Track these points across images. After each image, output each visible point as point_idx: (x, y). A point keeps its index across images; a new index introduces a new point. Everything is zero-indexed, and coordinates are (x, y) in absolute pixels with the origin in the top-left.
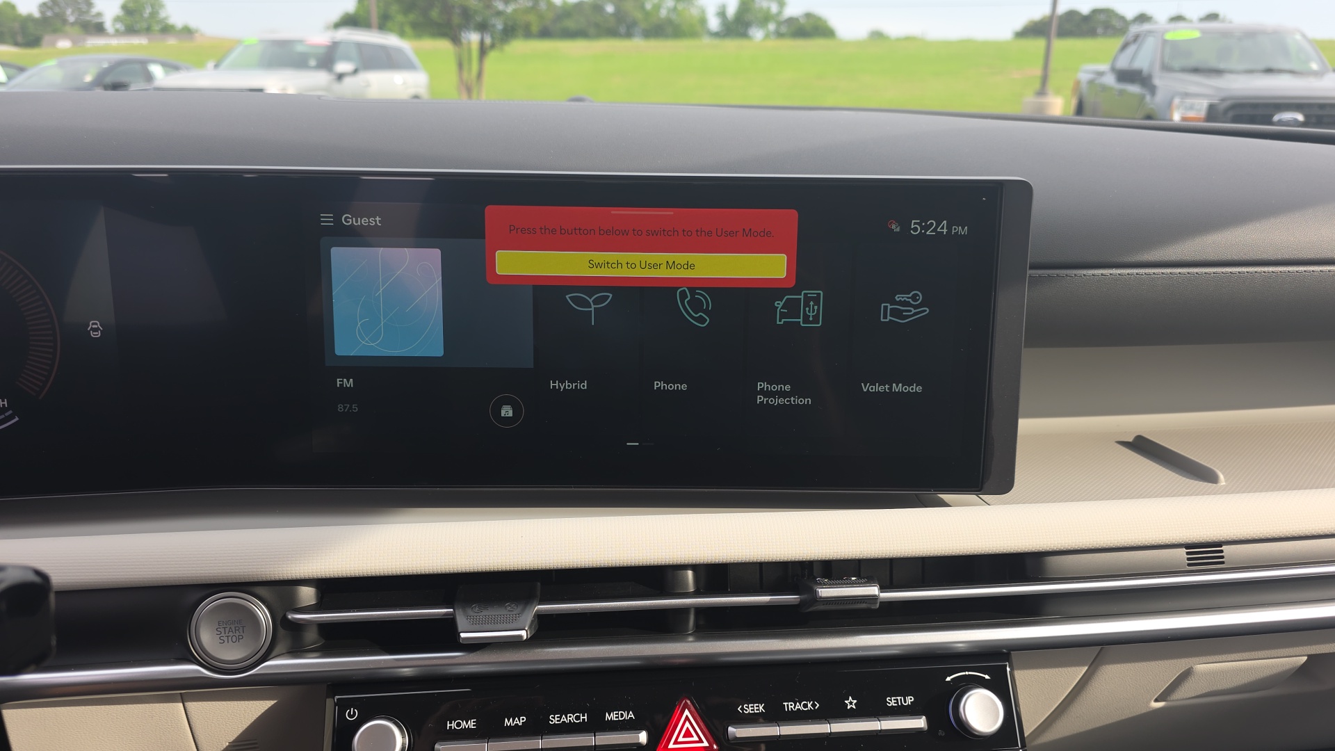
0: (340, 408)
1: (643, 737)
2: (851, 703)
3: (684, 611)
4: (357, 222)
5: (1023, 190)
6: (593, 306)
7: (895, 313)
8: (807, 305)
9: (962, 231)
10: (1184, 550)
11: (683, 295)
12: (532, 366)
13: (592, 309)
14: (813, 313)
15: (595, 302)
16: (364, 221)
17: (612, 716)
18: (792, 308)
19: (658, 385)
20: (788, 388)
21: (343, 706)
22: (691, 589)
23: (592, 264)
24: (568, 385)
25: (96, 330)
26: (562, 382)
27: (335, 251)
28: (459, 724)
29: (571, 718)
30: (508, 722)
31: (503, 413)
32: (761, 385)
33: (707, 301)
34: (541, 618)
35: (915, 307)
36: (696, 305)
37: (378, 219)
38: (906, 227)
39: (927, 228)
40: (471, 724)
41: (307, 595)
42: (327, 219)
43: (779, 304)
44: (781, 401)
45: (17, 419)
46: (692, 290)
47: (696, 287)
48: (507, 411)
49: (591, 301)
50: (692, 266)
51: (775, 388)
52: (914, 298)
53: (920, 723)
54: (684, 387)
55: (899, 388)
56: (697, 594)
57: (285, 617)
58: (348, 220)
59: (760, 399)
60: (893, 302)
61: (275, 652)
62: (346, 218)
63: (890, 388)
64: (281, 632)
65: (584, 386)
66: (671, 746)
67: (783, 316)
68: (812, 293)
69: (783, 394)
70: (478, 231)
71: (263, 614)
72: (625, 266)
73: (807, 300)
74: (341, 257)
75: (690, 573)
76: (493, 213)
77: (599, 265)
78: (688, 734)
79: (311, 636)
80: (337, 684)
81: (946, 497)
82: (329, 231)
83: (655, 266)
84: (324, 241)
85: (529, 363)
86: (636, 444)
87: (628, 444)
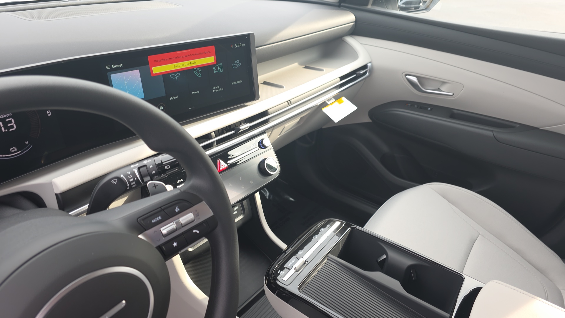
3: (214, 142)
4: (116, 66)
5: (253, 34)
6: (176, 77)
7: (235, 66)
8: (219, 67)
9: (244, 45)
10: (287, 102)
11: (195, 70)
12: (165, 95)
14: (221, 69)
15: (177, 76)
16: (118, 66)
18: (217, 68)
19: (193, 93)
20: (219, 87)
22: (215, 136)
23: (175, 67)
24: (174, 98)
25: (49, 113)
26: (173, 97)
27: (111, 76)
28: (179, 181)
32: (214, 88)
33: (200, 70)
35: (238, 64)
36: (198, 72)
37: (122, 65)
38: (234, 46)
39: (238, 46)
40: (182, 180)
42: (108, 67)
43: (214, 68)
44: (218, 90)
45: (32, 146)
46: (197, 68)
47: (197, 67)
48: (162, 108)
50: (195, 63)
51: (216, 88)
52: (238, 62)
54: (199, 92)
55: (238, 82)
59: (214, 91)
60: (235, 63)
62: (113, 66)
63: (237, 83)
65: (177, 97)
66: (220, 169)
67: (215, 71)
68: (220, 64)
69: (218, 89)
70: (146, 63)
72: (182, 65)
73: (219, 66)
74: (114, 77)
75: (213, 133)
76: (150, 58)
77: (176, 66)
78: (222, 165)
81: (246, 104)
82: (109, 70)
83: (188, 64)
84: (108, 73)
85: (164, 94)
86: (191, 108)
87: (189, 109)
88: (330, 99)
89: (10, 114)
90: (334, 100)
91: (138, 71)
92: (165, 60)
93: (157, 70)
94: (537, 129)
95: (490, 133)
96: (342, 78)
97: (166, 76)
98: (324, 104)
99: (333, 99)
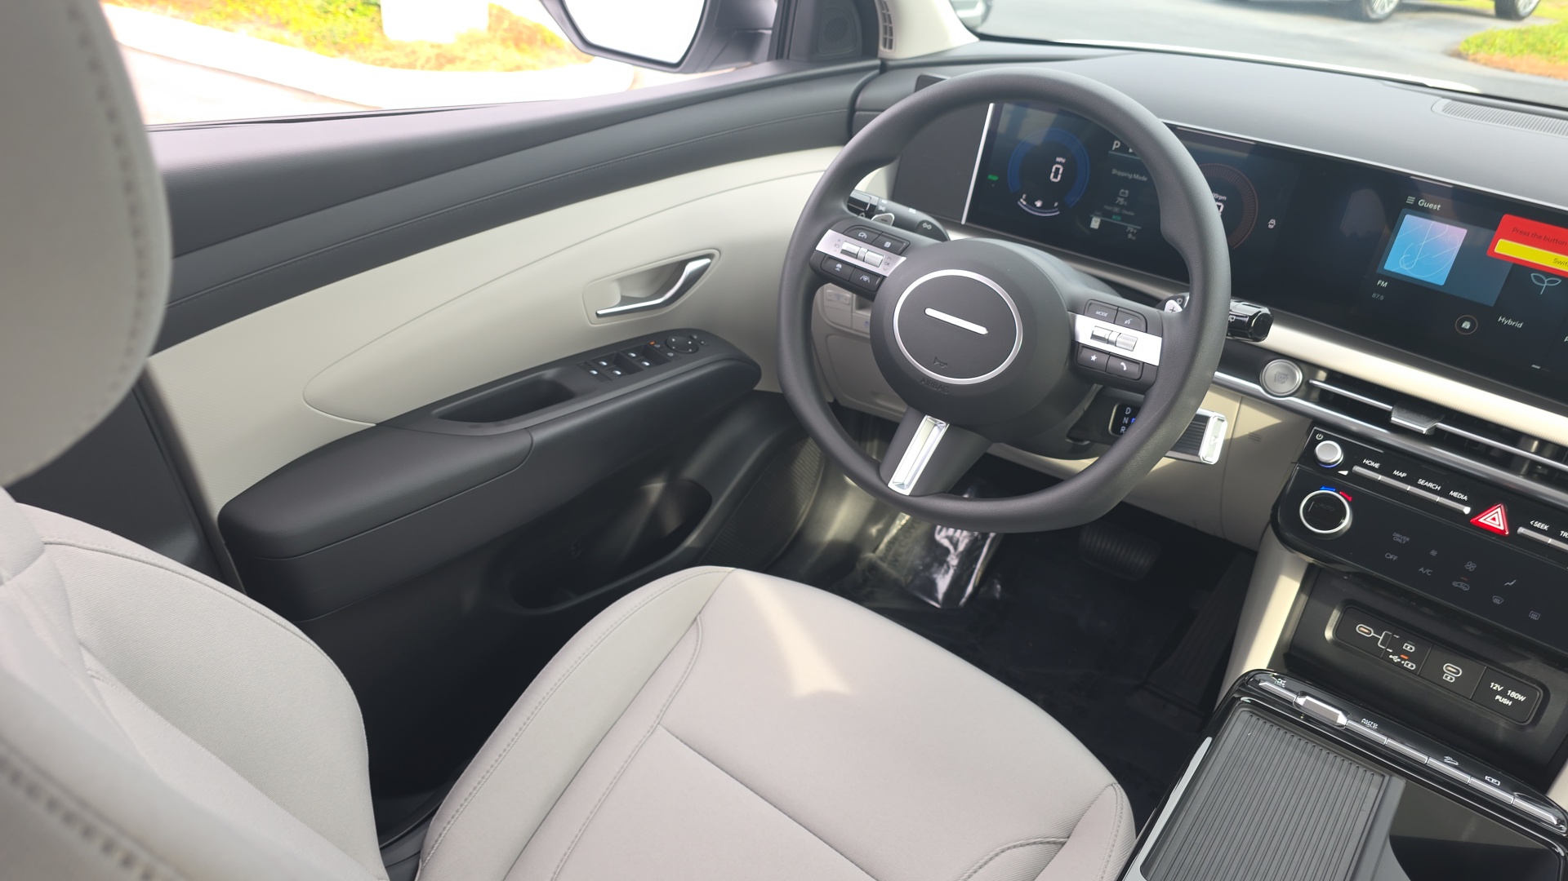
0: (1374, 295)
1: (1467, 510)
3: (1524, 459)
4: (1427, 204)
12: (1493, 305)
13: (1545, 285)
15: (1548, 282)
16: (1431, 206)
17: (1455, 494)
19: (1566, 339)
21: (1317, 432)
22: (1534, 449)
23: (1556, 261)
24: (1510, 322)
25: (1272, 225)
26: (1508, 319)
27: (1408, 217)
28: (1370, 464)
29: (1431, 485)
30: (1395, 473)
31: (1463, 325)
34: (1437, 430)
40: (1377, 465)
41: (1322, 375)
42: (1410, 199)
48: (1466, 325)
49: (1546, 281)
56: (1536, 453)
57: (1308, 382)
58: (1422, 203)
61: (1296, 395)
62: (1422, 201)
64: (1303, 387)
65: (1520, 325)
66: (1481, 520)
70: (1493, 226)
71: (1299, 376)
74: (1410, 222)
75: (1536, 443)
76: (1507, 219)
77: (1560, 263)
78: (1494, 519)
79: (1315, 395)
80: (1317, 421)
82: (1409, 206)
84: (1404, 210)
85: (1492, 303)
86: (1539, 368)
87: (1533, 366)
89: (1225, 198)
91: (1464, 232)
92: (1540, 237)
93: (1507, 248)
97: (1521, 269)
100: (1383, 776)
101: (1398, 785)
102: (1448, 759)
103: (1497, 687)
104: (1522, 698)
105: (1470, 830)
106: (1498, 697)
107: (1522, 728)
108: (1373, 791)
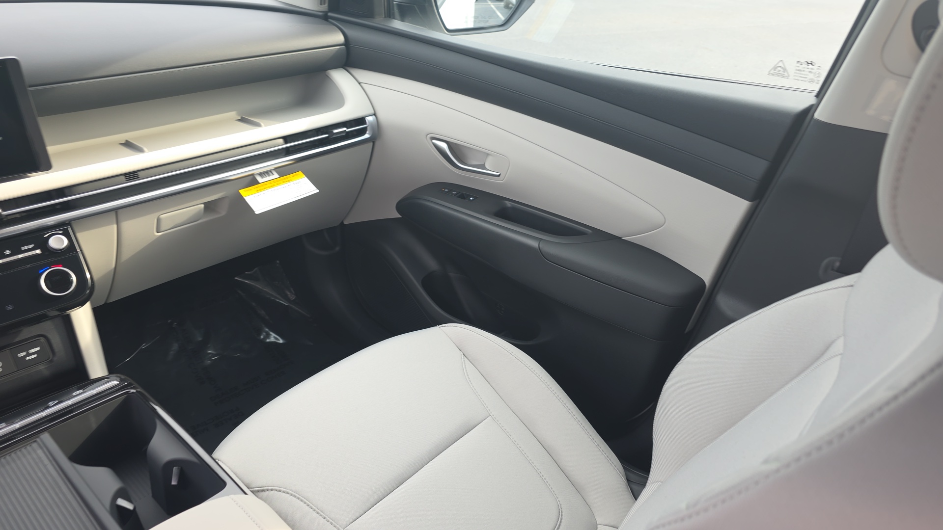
2: (8, 252)
5: (14, 62)
10: (124, 176)
53: (38, 251)
88: (267, 173)
90: (276, 175)
94: (619, 239)
95: (534, 244)
96: (287, 139)
98: (252, 181)
99: (274, 173)
100: (35, 441)
101: (46, 437)
102: (51, 404)
103: (24, 354)
104: (38, 349)
105: (93, 422)
106: (28, 358)
107: (51, 361)
108: (40, 452)
